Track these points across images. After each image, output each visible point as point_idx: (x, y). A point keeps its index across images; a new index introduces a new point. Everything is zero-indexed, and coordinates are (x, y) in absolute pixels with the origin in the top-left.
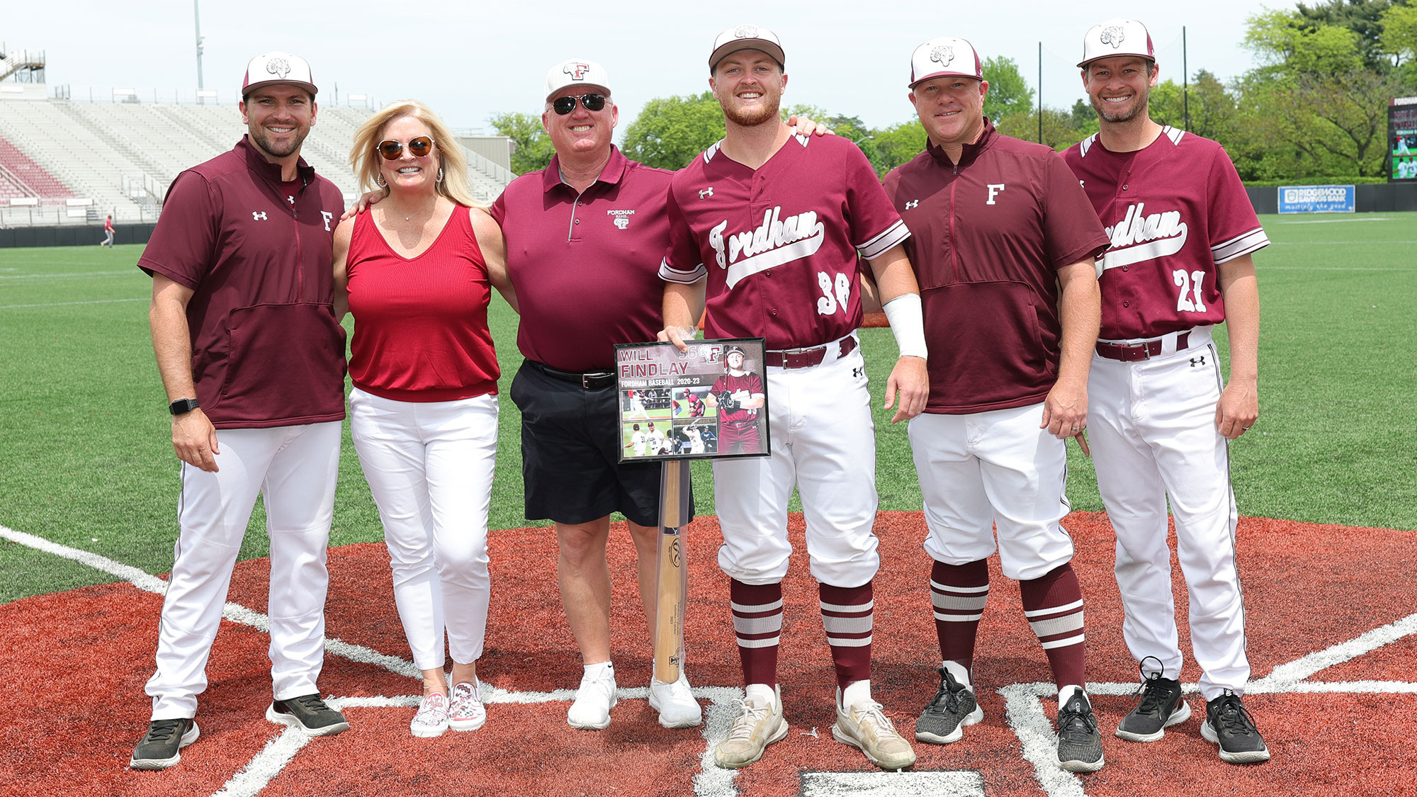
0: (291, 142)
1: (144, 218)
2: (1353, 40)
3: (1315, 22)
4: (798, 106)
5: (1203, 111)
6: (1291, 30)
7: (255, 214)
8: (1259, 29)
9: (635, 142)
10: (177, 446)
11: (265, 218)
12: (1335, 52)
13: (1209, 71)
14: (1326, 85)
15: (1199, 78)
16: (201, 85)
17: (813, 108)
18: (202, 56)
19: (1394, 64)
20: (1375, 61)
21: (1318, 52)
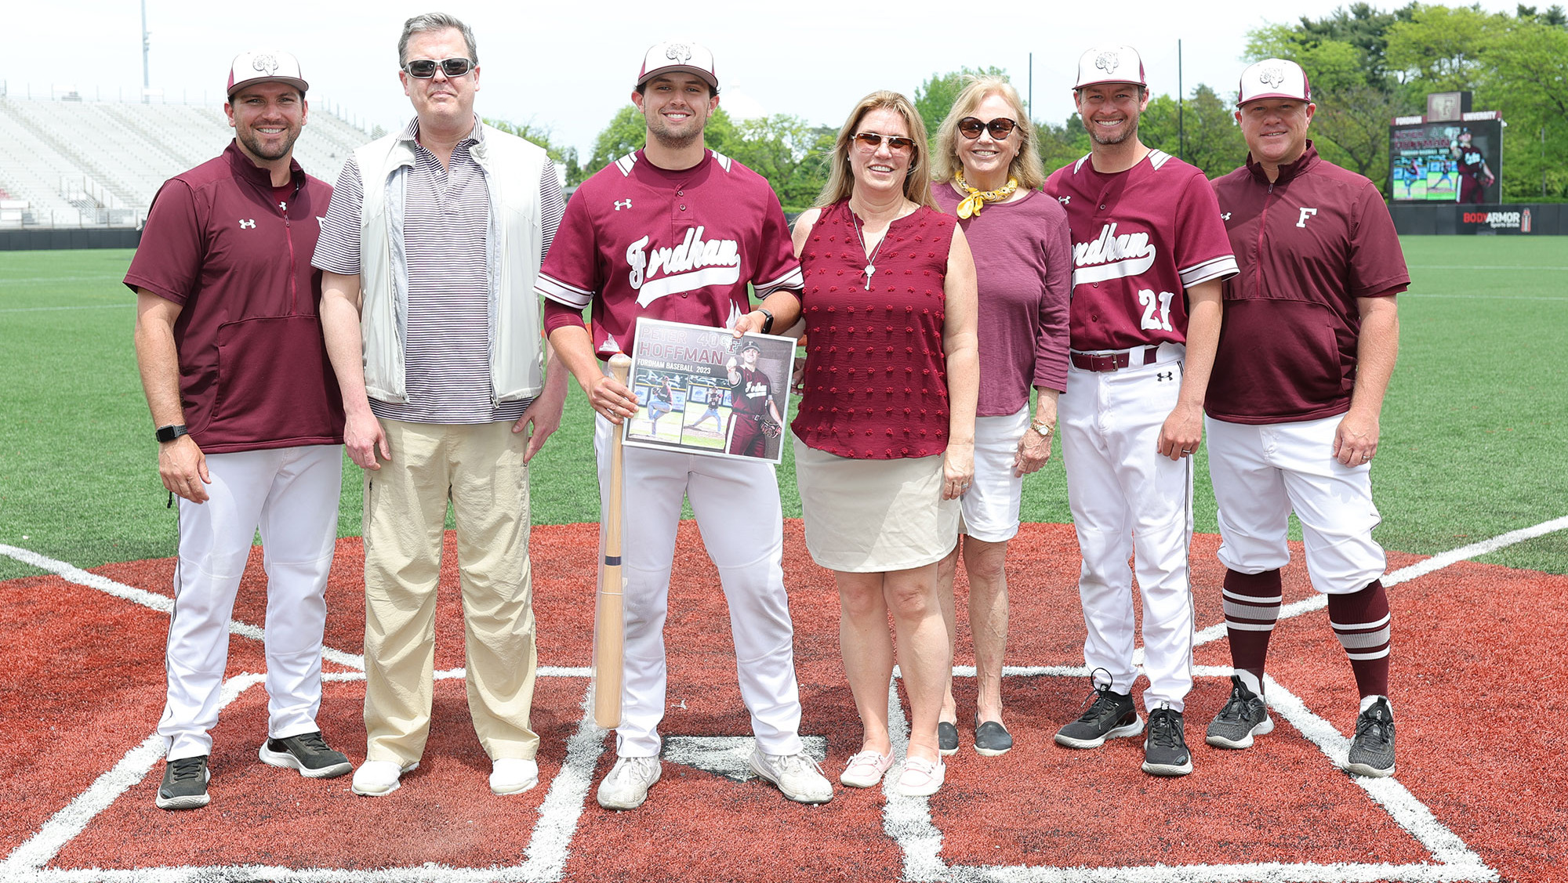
0: (282, 142)
1: (83, 222)
2: (1355, 56)
3: (1319, 36)
4: (778, 115)
5: (1200, 127)
6: (1292, 45)
7: (242, 221)
8: (1259, 43)
9: (607, 151)
10: (164, 475)
11: (253, 226)
12: (1337, 68)
13: (1208, 85)
14: (1327, 102)
15: (1198, 93)
16: (146, 83)
17: (794, 117)
18: (148, 52)
19: (1400, 81)
20: (1381, 78)
21: (1319, 68)
